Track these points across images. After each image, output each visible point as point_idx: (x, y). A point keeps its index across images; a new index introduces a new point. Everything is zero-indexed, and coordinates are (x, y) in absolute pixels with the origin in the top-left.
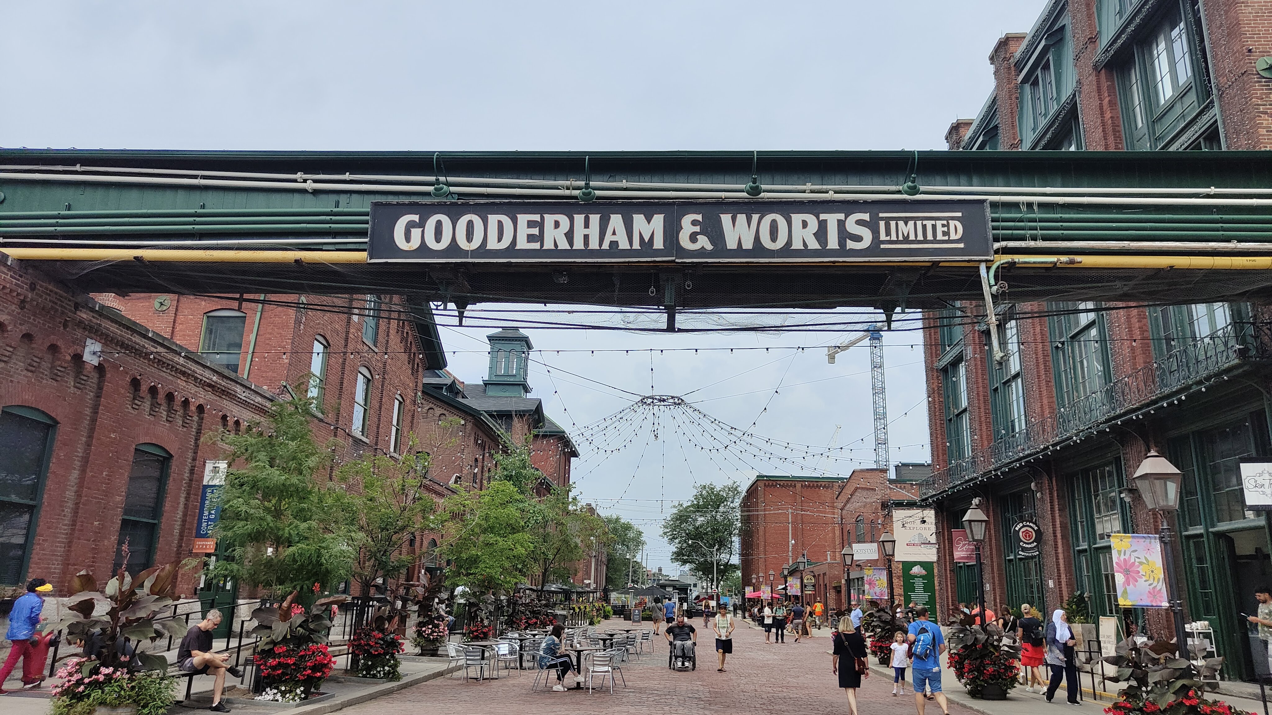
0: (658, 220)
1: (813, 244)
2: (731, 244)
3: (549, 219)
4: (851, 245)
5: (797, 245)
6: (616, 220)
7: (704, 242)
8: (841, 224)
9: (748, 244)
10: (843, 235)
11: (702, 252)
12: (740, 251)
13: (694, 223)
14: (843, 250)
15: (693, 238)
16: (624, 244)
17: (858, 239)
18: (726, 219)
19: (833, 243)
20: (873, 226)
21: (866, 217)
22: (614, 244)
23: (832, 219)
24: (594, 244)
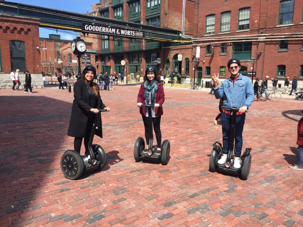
0: (115, 29)
1: (129, 35)
2: (122, 34)
3: (103, 28)
4: (133, 35)
5: (128, 35)
6: (110, 29)
7: (119, 33)
8: (132, 32)
9: (123, 34)
10: (132, 34)
11: (119, 34)
12: (122, 35)
13: (118, 30)
14: (132, 36)
15: (118, 32)
16: (111, 32)
17: (133, 34)
18: (121, 30)
19: (131, 35)
20: (135, 33)
21: (134, 32)
22: (110, 32)
23: (131, 32)
24: (108, 32)
